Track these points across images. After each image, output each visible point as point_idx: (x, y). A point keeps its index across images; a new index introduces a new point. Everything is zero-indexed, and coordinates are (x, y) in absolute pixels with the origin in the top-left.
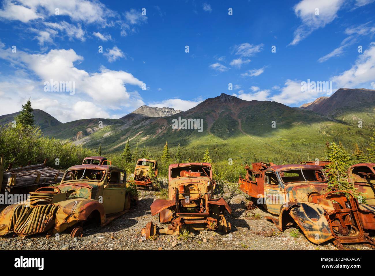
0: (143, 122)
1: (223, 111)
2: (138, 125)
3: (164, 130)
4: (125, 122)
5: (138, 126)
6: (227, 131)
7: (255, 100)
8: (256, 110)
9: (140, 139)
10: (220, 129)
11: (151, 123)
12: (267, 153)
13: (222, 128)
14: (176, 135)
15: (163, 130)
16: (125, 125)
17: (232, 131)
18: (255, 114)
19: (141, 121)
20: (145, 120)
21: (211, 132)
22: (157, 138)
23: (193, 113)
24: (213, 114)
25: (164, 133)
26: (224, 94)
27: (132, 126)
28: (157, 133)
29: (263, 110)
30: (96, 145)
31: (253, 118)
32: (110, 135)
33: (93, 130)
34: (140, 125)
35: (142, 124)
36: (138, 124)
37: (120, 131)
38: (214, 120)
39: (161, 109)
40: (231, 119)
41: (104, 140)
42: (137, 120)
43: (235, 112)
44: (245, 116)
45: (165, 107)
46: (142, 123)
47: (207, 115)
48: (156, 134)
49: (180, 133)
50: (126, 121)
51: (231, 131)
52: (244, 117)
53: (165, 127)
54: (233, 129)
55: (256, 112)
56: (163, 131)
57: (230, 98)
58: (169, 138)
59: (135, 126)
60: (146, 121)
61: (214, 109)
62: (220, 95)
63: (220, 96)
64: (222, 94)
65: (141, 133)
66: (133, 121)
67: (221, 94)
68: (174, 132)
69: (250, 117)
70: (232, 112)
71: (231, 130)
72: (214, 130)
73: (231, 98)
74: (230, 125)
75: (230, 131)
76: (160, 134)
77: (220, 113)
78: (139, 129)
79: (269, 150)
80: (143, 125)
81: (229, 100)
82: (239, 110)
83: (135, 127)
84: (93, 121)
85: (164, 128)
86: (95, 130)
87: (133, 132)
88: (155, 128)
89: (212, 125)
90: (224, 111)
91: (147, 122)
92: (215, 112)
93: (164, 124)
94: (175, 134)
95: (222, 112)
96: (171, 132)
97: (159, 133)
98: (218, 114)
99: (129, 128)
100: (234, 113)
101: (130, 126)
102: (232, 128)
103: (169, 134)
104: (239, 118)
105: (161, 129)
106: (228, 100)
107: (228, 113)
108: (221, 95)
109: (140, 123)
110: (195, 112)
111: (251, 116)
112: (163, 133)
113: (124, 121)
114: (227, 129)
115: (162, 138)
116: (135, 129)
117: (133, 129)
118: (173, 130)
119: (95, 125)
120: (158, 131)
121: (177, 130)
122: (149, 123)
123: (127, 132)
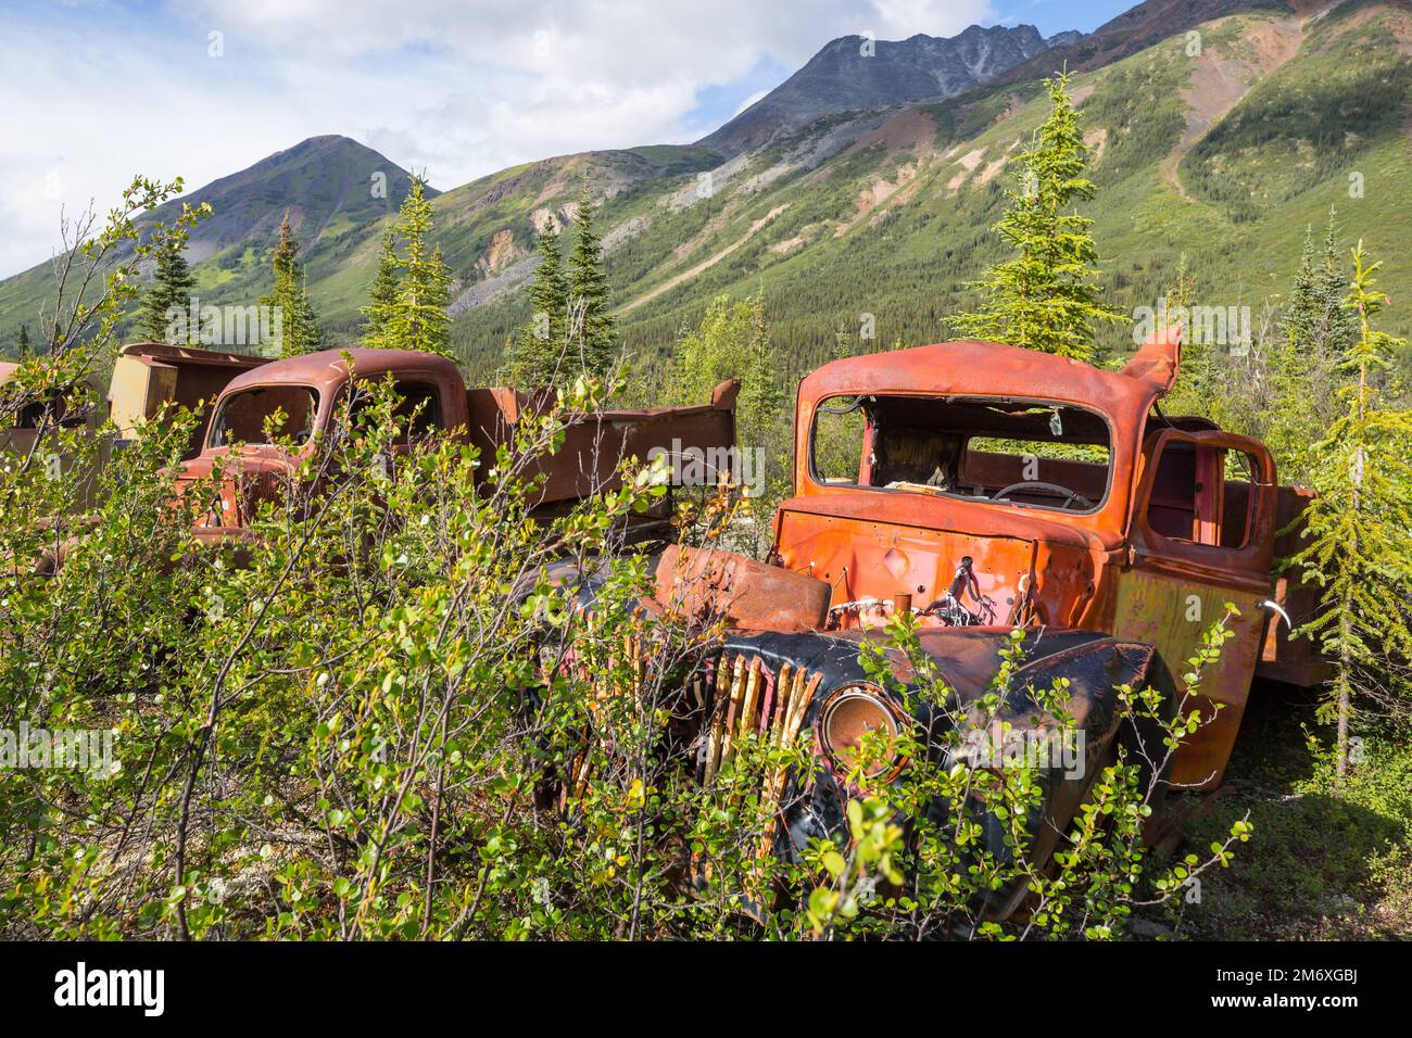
0: (802, 148)
2: (772, 170)
3: (909, 184)
4: (723, 158)
9: (766, 252)
11: (842, 152)
15: (901, 184)
19: (796, 143)
20: (815, 136)
22: (852, 236)
25: (899, 207)
27: (743, 176)
28: (862, 206)
32: (626, 242)
33: (560, 218)
34: (782, 168)
35: (793, 161)
36: (776, 160)
37: (678, 211)
38: (1253, 82)
42: (774, 141)
46: (798, 153)
48: (856, 212)
49: (992, 198)
50: (730, 148)
53: (920, 164)
56: (901, 190)
59: (757, 178)
60: (820, 142)
65: (778, 216)
68: (955, 193)
76: (875, 211)
78: (774, 190)
80: (799, 165)
83: (753, 183)
84: (562, 168)
85: (906, 176)
86: (568, 215)
87: (738, 214)
88: (855, 176)
89: (1221, 117)
91: (826, 144)
94: (957, 208)
96: (937, 194)
97: (871, 207)
99: (727, 190)
101: (730, 178)
103: (926, 208)
105: (893, 180)
112: (894, 203)
115: (882, 235)
116: (755, 192)
117: (742, 196)
118: (955, 183)
119: (572, 189)
120: (870, 197)
121: (977, 180)
122: (832, 153)
123: (708, 218)
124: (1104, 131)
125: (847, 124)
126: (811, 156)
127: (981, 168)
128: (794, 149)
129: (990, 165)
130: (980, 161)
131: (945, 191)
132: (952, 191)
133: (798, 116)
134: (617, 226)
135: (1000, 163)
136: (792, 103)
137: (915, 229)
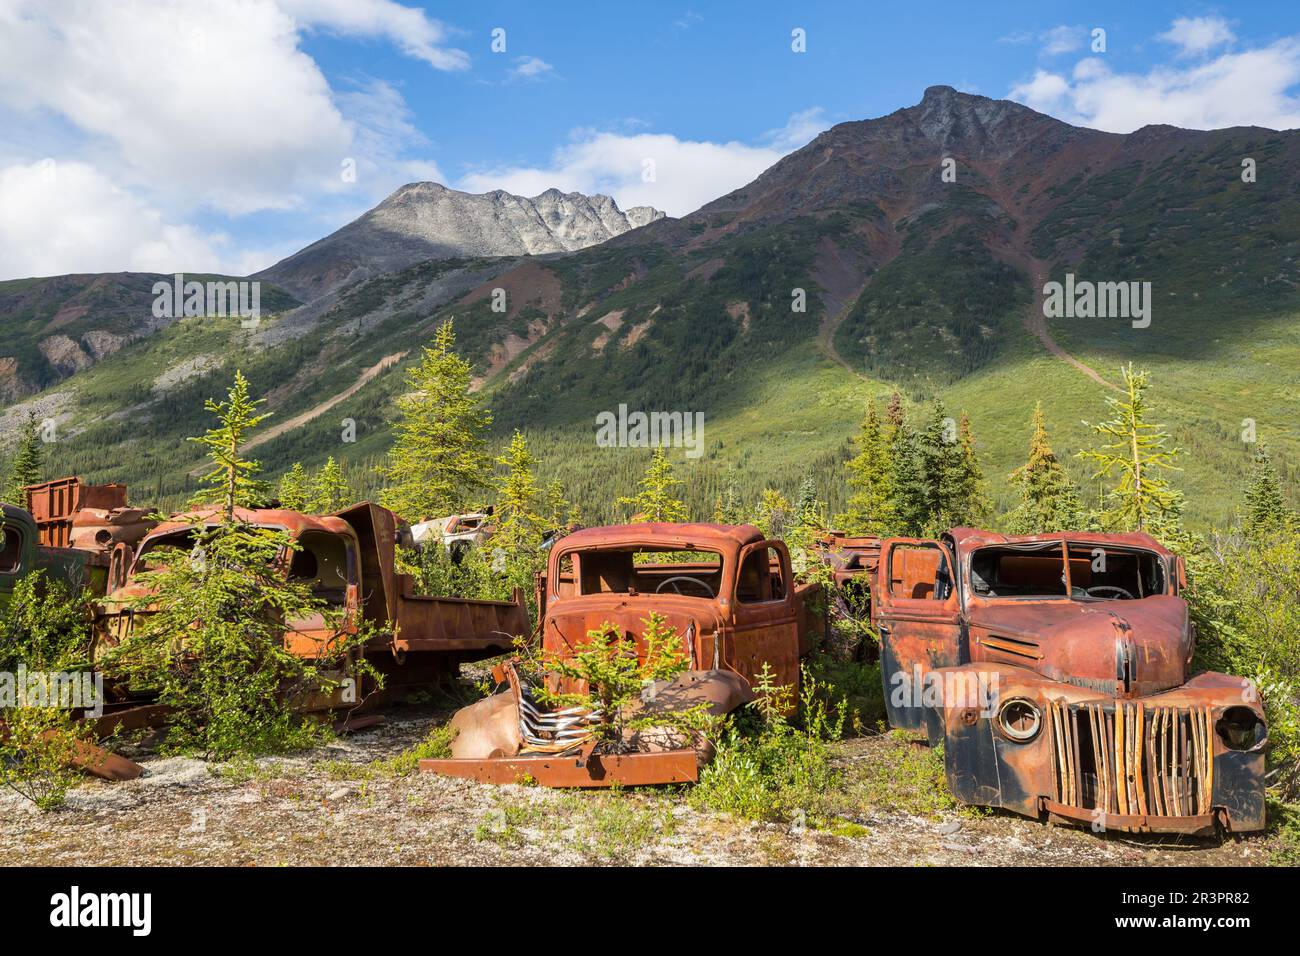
0: (408, 292)
1: (932, 206)
2: (376, 313)
3: (543, 340)
4: (297, 297)
5: (375, 318)
6: (948, 345)
7: (1164, 127)
8: (1161, 195)
9: (388, 403)
10: (902, 327)
11: (456, 299)
12: (1198, 484)
13: (914, 323)
14: (616, 372)
15: (534, 339)
16: (293, 311)
17: (982, 342)
18: (1152, 225)
19: (397, 286)
20: (420, 281)
21: (840, 347)
22: (490, 391)
23: (734, 226)
24: (865, 230)
25: (539, 364)
26: (945, 88)
27: (338, 318)
28: (494, 360)
29: (1214, 192)
30: (109, 442)
31: (1133, 251)
32: (192, 382)
33: (86, 348)
34: (386, 313)
35: (398, 306)
36: (378, 303)
37: (259, 350)
38: (870, 272)
39: (533, 203)
40: (980, 264)
41: (155, 410)
42: (367, 282)
43: (1016, 215)
44: (1081, 241)
45: (554, 191)
46: (401, 297)
47: (825, 238)
48: (490, 365)
49: (644, 362)
50: (300, 285)
51: (975, 344)
52: (1074, 241)
53: (550, 320)
54: (985, 330)
55: (1162, 210)
56: (536, 346)
57: (985, 120)
58: (566, 393)
59: (356, 321)
60: (428, 288)
61: (875, 198)
62: (921, 96)
63: (921, 107)
64: (933, 93)
65: (394, 364)
66: (345, 289)
67: (927, 92)
68: (601, 354)
69: (1116, 243)
70: (994, 211)
71: (975, 332)
72: (862, 335)
73: (994, 114)
74: (970, 303)
75: (964, 343)
76: (511, 367)
77: (911, 220)
78: (381, 336)
79: (1210, 467)
80: (408, 310)
81: (982, 129)
82: (1046, 197)
83: (352, 326)
84: (82, 289)
85: (538, 332)
86: (98, 346)
87: (341, 359)
88: (480, 327)
89: (852, 301)
90: (937, 211)
91: (435, 290)
92: (880, 215)
93: (539, 301)
94: (606, 369)
95: (928, 214)
96: (581, 353)
97: (504, 363)
98: (899, 228)
99: (319, 331)
100: (1004, 221)
101: (322, 318)
102: (984, 323)
103: (571, 367)
104: (1039, 257)
105: (523, 335)
106: (971, 131)
107: (962, 221)
108: (925, 101)
109: (390, 300)
110: (748, 218)
111: (1121, 240)
112: (531, 359)
113: (286, 289)
114: (950, 327)
115: (527, 393)
116: (358, 336)
117: (341, 340)
118: (599, 343)
119: (101, 314)
120: (502, 351)
121: (623, 342)
122: (446, 301)
123: (302, 360)
124: (746, 304)
125: (456, 272)
126: (420, 302)
127: (624, 331)
128: (398, 293)
129: (635, 328)
130: (622, 323)
131: (591, 351)
132: (598, 351)
133: (375, 259)
134: (176, 363)
135: (644, 327)
136: (366, 244)
137: (563, 388)
